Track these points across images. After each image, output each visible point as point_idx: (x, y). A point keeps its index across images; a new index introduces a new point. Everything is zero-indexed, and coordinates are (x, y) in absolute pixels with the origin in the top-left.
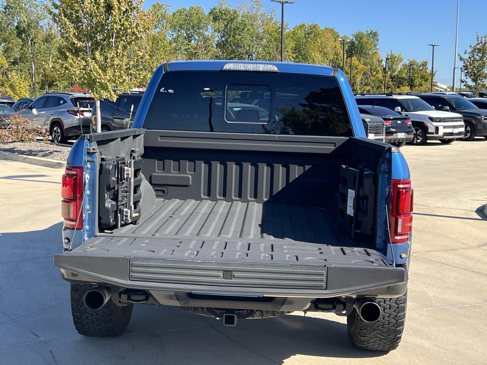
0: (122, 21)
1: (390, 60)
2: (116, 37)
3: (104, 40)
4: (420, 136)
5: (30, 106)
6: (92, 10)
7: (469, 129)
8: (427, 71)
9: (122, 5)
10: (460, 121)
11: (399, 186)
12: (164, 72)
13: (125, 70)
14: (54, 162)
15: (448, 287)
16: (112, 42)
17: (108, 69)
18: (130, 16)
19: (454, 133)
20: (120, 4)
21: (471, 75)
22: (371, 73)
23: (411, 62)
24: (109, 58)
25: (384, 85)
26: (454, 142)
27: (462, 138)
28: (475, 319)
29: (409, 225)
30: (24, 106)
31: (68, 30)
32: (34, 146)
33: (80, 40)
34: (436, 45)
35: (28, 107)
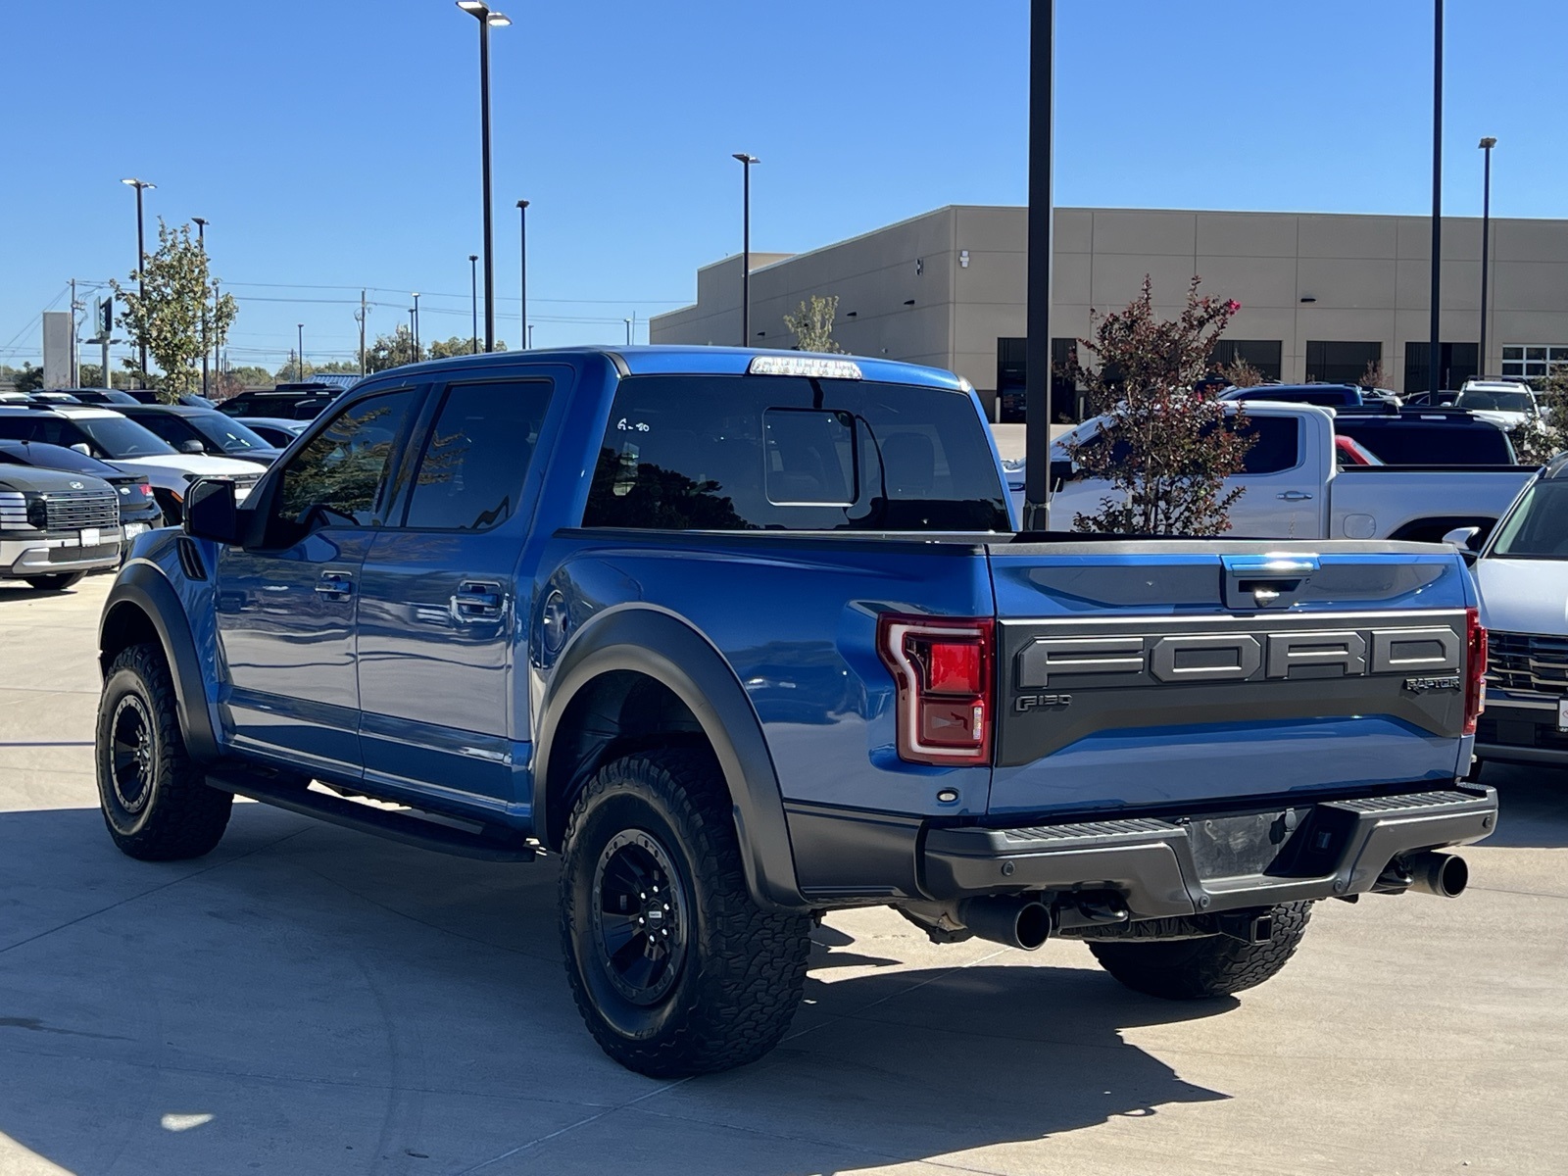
12: (619, 376)
21: (158, 347)
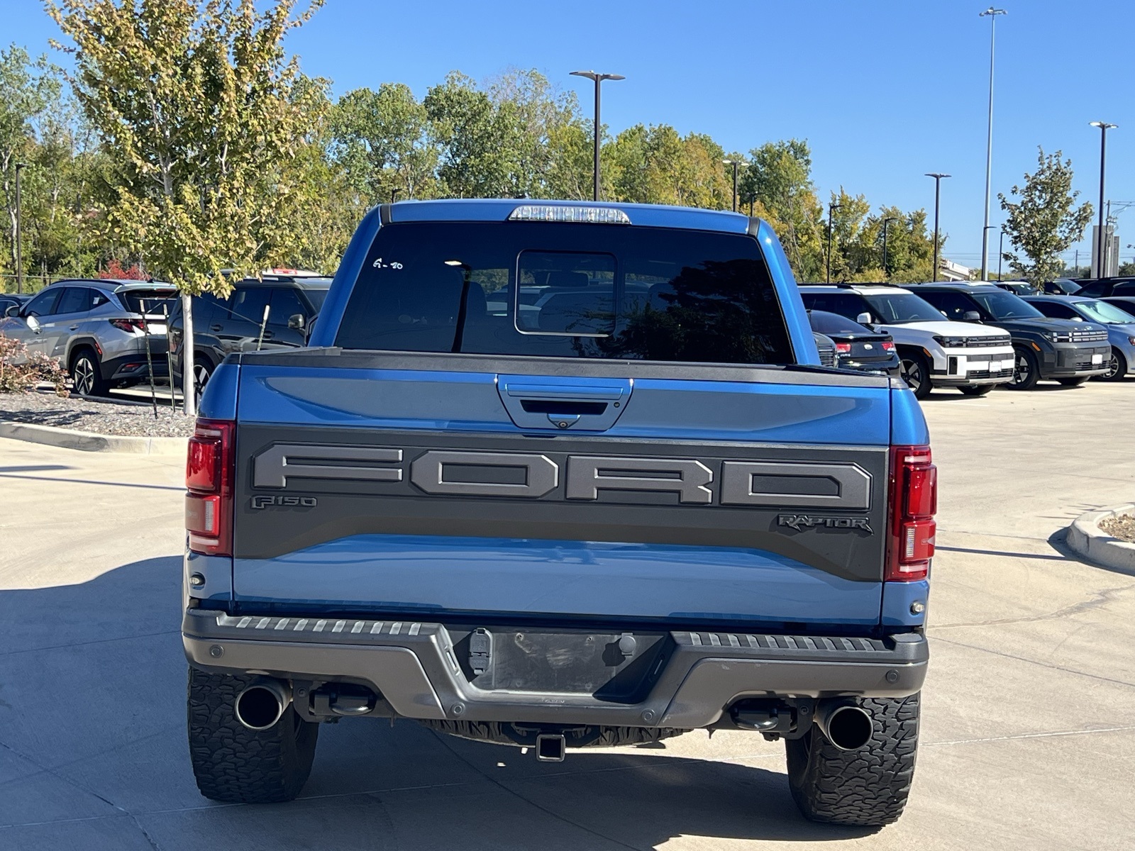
0: (243, 116)
1: (838, 208)
2: (231, 153)
3: (203, 160)
4: (915, 378)
5: (21, 309)
6: (176, 90)
7: (1023, 362)
8: (924, 235)
9: (244, 80)
10: (1004, 344)
11: (907, 459)
12: (381, 224)
13: (250, 228)
14: (87, 438)
15: (997, 698)
16: (221, 164)
17: (212, 226)
18: (263, 106)
19: (990, 371)
20: (239, 79)
21: (1027, 243)
22: (797, 238)
23: (888, 213)
24: (214, 200)
25: (828, 267)
26: (992, 392)
27: (1008, 383)
28: (1061, 762)
29: (930, 541)
30: (7, 310)
31: (121, 137)
32: (33, 402)
33: (146, 159)
34: (943, 176)
35: (16, 313)
